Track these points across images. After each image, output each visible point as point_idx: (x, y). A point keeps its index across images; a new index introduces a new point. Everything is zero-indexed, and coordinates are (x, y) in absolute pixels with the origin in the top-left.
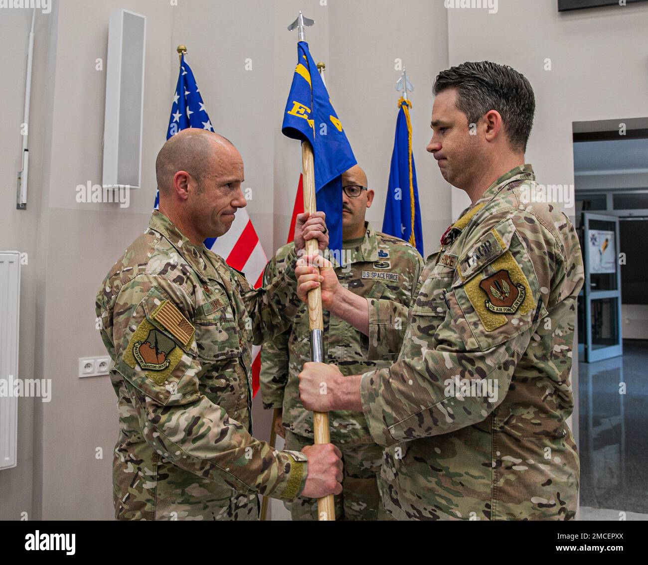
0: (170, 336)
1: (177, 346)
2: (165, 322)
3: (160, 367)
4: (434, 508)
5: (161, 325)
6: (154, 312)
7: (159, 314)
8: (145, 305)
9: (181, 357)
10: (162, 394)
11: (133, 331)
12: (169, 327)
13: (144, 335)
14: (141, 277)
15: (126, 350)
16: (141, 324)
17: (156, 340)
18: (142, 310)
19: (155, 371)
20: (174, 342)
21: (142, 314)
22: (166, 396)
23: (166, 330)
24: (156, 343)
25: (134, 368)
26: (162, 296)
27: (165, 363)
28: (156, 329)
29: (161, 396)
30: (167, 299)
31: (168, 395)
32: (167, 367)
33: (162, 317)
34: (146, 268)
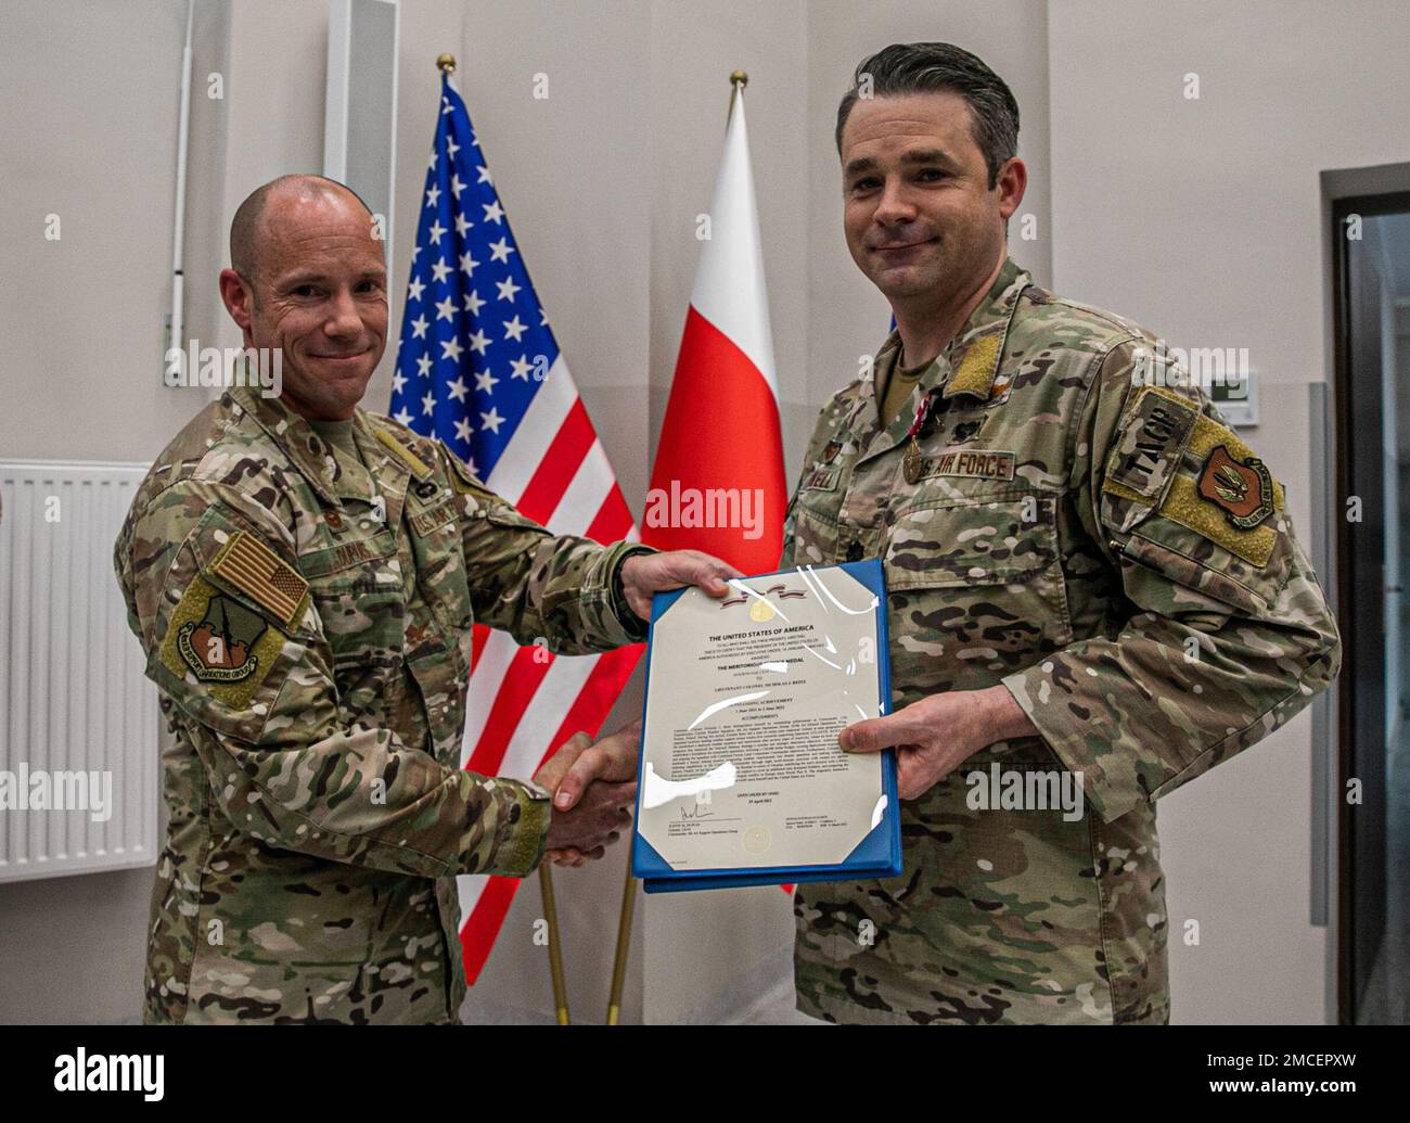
0: (253, 607)
1: (270, 627)
2: (240, 578)
3: (237, 674)
4: (995, 987)
5: (232, 586)
6: (216, 559)
7: (225, 563)
8: (195, 546)
9: (280, 648)
10: (248, 723)
11: (175, 601)
12: (249, 589)
13: (198, 610)
14: (185, 485)
15: (165, 642)
16: (191, 586)
17: (225, 617)
18: (189, 555)
19: (226, 682)
20: (265, 619)
21: (190, 565)
22: (257, 726)
23: (243, 594)
24: (226, 623)
25: (183, 679)
26: (231, 523)
27: (247, 664)
28: (222, 594)
29: (247, 728)
30: (243, 527)
31: (260, 724)
32: (252, 673)
33: (234, 569)
34: (195, 468)
